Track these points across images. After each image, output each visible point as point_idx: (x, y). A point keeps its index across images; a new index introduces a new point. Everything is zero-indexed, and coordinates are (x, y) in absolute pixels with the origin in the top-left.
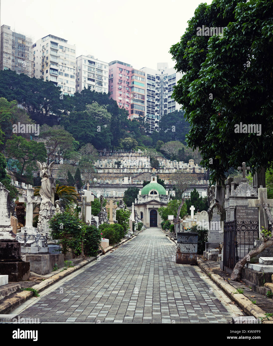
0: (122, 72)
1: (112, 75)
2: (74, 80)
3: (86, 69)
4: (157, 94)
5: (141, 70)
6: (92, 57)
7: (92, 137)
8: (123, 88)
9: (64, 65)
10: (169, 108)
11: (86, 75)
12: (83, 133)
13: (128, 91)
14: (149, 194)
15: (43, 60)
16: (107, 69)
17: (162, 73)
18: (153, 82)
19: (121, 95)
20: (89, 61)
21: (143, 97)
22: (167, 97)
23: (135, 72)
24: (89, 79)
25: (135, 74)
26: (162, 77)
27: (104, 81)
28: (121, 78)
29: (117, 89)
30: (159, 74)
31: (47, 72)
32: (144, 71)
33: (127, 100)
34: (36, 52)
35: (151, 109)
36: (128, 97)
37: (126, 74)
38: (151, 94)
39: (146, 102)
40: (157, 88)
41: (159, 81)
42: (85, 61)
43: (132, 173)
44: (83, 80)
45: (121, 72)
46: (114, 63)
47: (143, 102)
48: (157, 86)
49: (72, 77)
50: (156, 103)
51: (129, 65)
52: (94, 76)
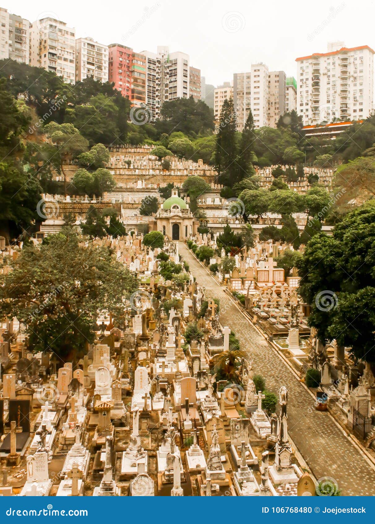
0: (123, 56)
1: (112, 58)
2: (74, 65)
3: (86, 53)
4: (157, 79)
5: (142, 54)
6: (91, 40)
7: (101, 134)
8: (123, 72)
9: (63, 49)
10: (170, 94)
11: (85, 59)
12: (91, 130)
13: (128, 76)
14: (172, 209)
15: (41, 43)
16: (107, 53)
17: (163, 56)
18: (154, 66)
19: (121, 79)
20: (88, 44)
21: (144, 82)
22: (168, 82)
23: (136, 56)
24: (89, 63)
25: (136, 58)
26: (162, 61)
27: (104, 65)
28: (121, 61)
29: (117, 73)
30: (160, 57)
31: (45, 56)
32: (145, 55)
33: (128, 85)
34: (32, 33)
35: (151, 94)
36: (128, 82)
37: (126, 58)
38: (152, 79)
39: (146, 87)
40: (158, 73)
41: (160, 65)
42: (84, 44)
43: (145, 175)
44: (82, 64)
45: (121, 56)
46: (114, 46)
47: (144, 87)
48: (157, 70)
49: (71, 61)
50: (157, 87)
51: (129, 49)
52: (93, 59)
